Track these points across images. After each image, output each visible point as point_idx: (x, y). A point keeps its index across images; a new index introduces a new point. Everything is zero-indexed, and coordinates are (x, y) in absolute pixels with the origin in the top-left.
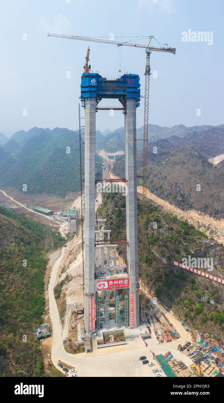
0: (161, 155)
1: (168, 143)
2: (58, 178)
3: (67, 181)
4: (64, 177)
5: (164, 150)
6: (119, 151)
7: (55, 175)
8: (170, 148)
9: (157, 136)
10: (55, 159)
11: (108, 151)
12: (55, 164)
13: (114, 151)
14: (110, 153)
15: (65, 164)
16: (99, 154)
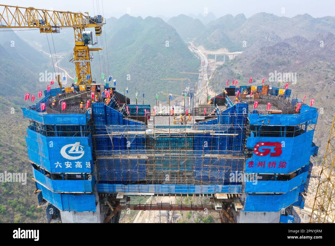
0: (278, 65)
1: (289, 48)
2: (146, 83)
3: (156, 88)
4: (153, 82)
5: (283, 58)
6: (221, 49)
7: (143, 80)
8: (292, 55)
9: (273, 33)
10: (144, 59)
11: (208, 48)
12: (143, 66)
13: (215, 49)
14: (211, 50)
15: (155, 65)
16: (197, 51)
